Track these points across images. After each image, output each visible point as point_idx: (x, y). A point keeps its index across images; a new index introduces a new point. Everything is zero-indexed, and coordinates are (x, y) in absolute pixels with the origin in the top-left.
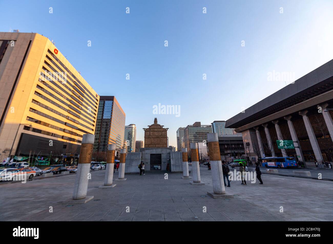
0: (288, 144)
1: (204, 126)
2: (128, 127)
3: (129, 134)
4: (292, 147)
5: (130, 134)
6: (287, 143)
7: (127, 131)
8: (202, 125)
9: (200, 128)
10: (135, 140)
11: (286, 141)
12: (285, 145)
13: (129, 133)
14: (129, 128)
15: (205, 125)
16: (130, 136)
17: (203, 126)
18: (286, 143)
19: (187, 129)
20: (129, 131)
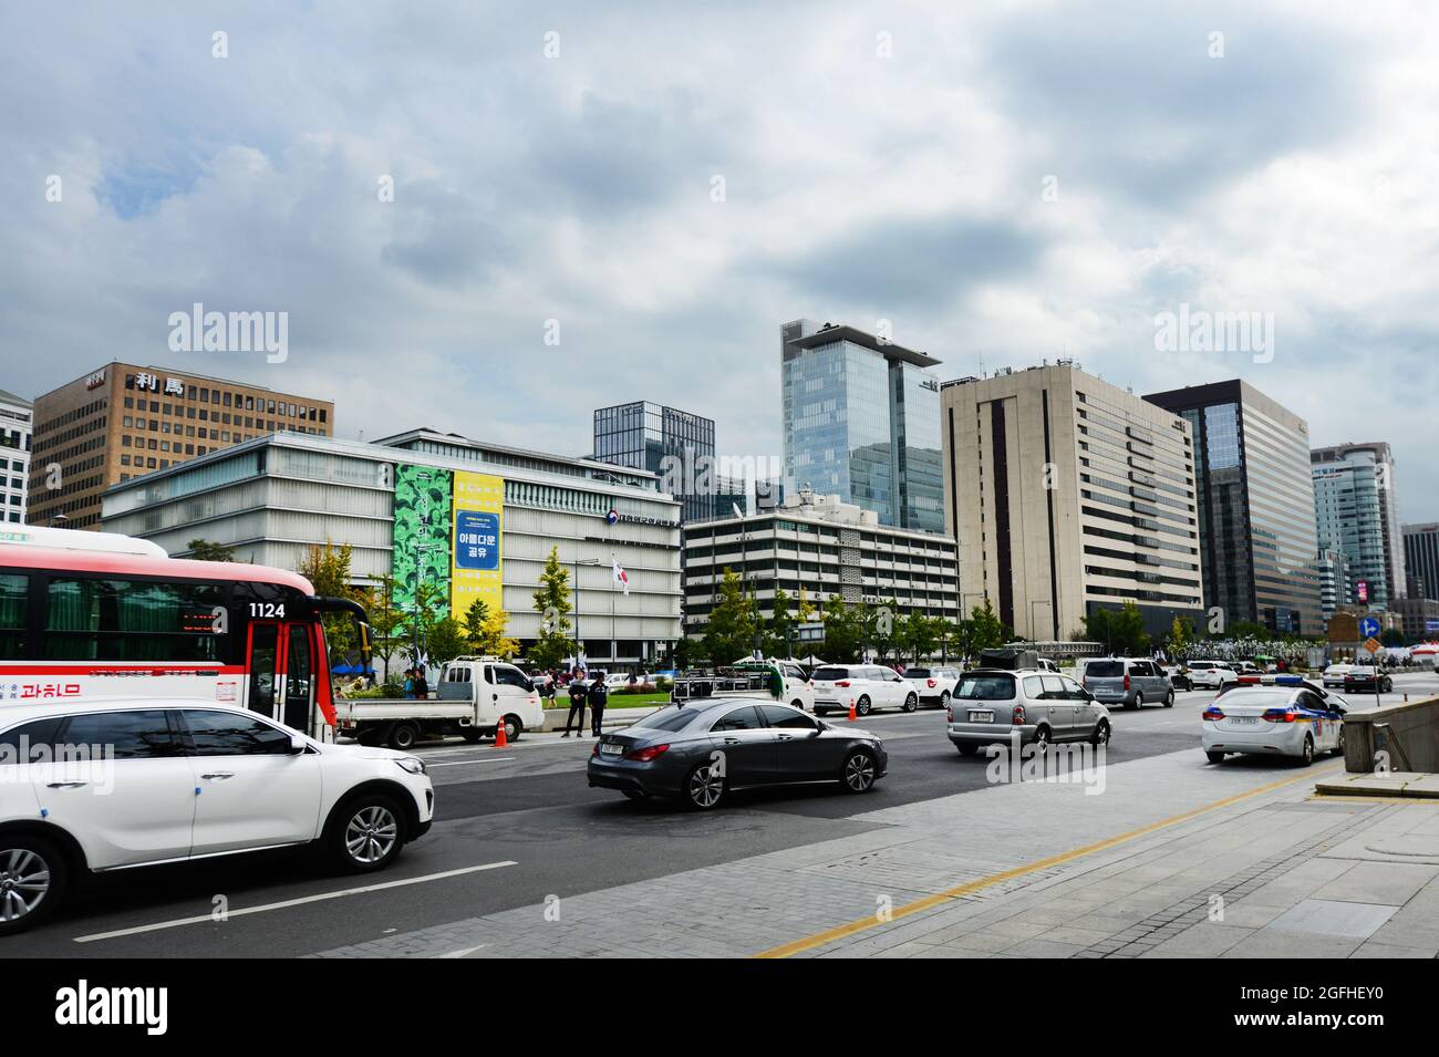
7: (1330, 493)
13: (1344, 500)
20: (1344, 491)
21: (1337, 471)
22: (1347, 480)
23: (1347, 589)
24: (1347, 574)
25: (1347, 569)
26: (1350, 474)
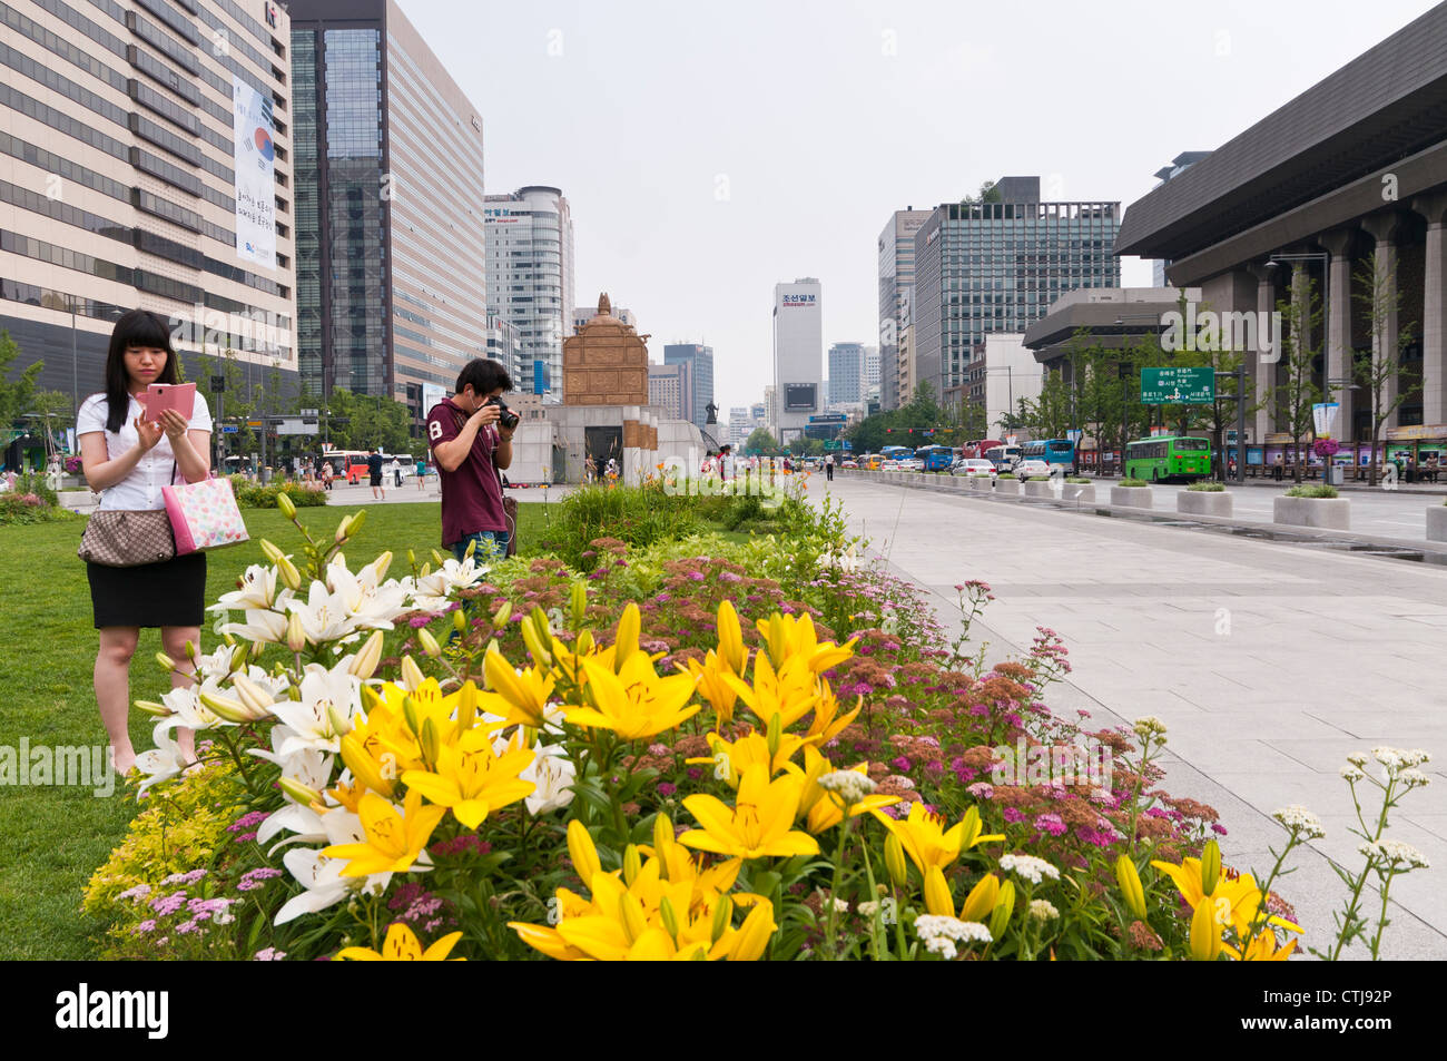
0: (1189, 386)
1: (1063, 210)
2: (506, 213)
3: (519, 265)
4: (1206, 396)
5: (529, 265)
6: (1188, 380)
7: (502, 243)
8: (1045, 205)
9: (1030, 223)
10: (571, 305)
11: (1184, 371)
12: (1176, 390)
13: (519, 254)
14: (517, 213)
15: (1067, 204)
16: (528, 277)
17: (1052, 210)
18: (1182, 379)
19: (933, 235)
20: (520, 243)
21: (512, 213)
22: (524, 227)
23: (516, 363)
24: (516, 352)
25: (518, 347)
26: (528, 220)
